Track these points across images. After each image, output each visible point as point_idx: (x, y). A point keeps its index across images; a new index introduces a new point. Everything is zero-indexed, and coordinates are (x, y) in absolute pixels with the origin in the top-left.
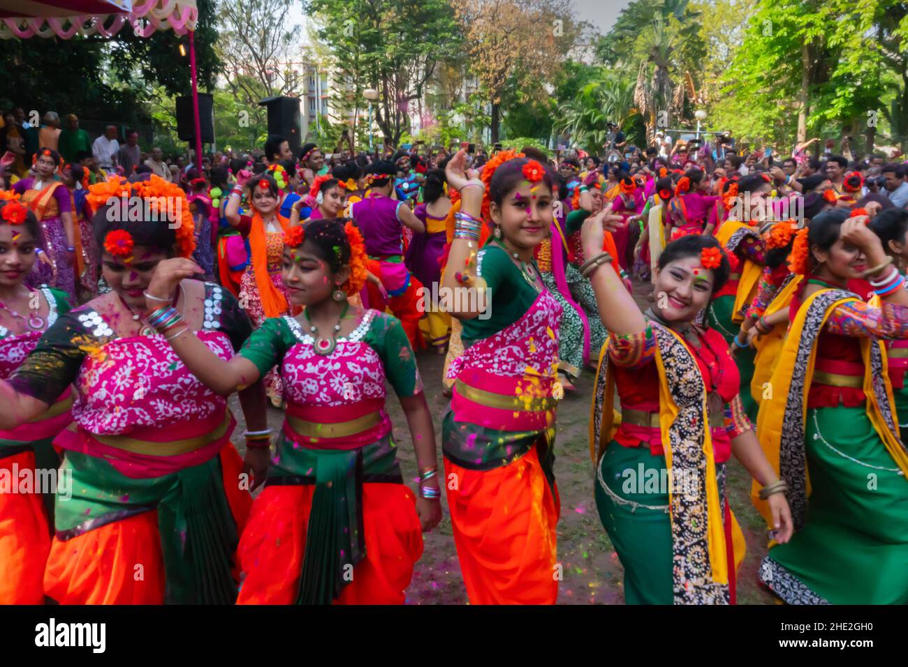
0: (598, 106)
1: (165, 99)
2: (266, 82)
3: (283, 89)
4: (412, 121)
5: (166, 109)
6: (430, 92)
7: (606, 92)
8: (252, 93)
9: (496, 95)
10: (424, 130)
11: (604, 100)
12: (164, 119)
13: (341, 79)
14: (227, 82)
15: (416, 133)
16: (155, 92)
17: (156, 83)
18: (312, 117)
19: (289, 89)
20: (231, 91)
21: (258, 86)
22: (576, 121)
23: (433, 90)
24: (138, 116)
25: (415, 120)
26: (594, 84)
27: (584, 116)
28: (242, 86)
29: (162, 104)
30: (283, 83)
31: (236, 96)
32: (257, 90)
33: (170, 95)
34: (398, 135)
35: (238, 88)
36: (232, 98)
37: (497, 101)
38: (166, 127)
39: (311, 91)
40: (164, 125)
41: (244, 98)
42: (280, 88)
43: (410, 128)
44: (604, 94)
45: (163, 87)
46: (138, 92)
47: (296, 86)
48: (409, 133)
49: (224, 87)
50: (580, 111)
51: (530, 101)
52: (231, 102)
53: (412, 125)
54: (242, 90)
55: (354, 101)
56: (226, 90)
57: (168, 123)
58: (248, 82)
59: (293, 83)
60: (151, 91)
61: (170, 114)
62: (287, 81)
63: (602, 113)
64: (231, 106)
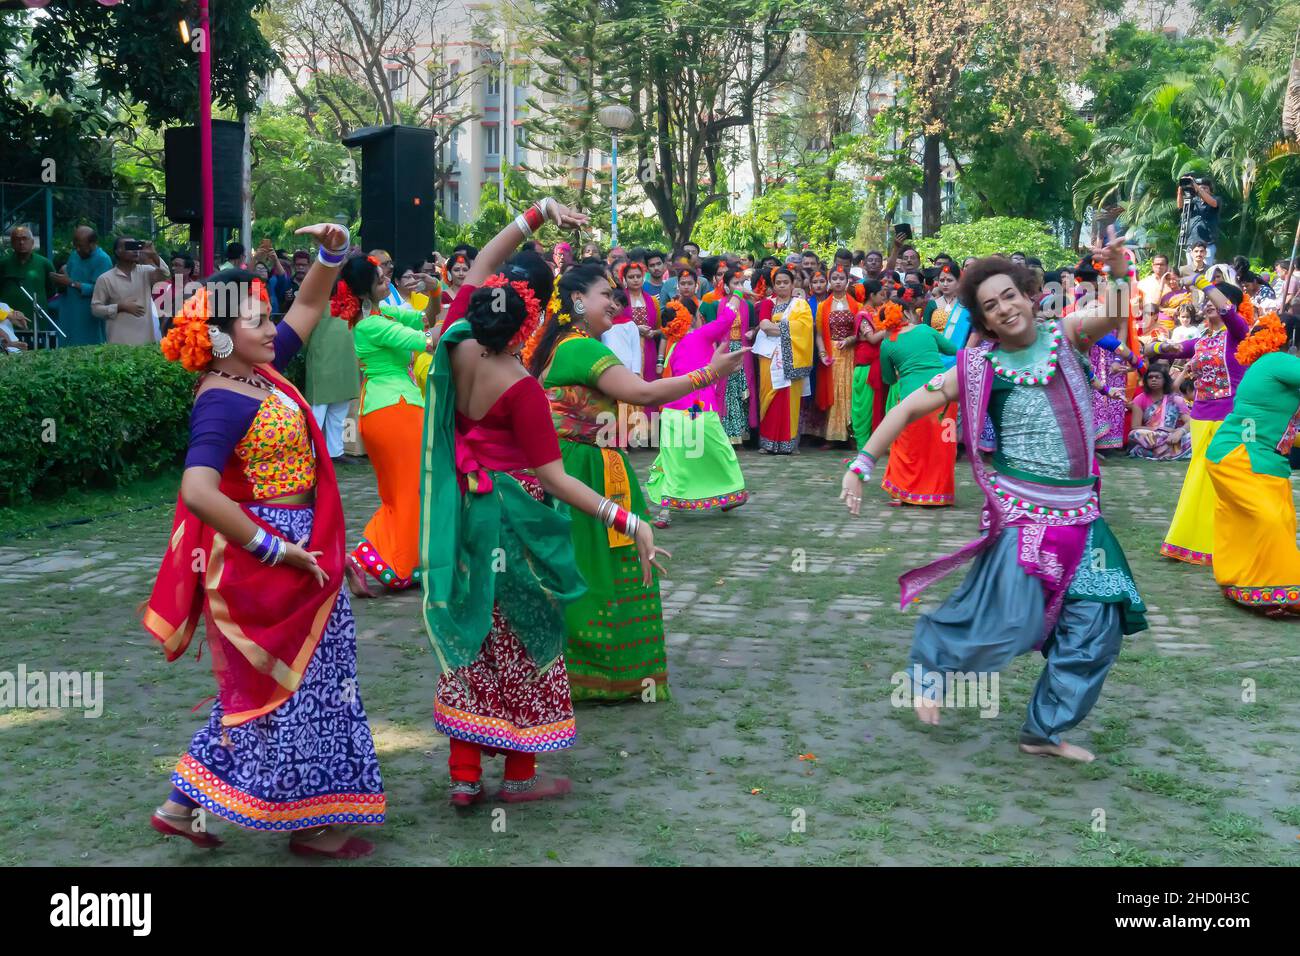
0: (1189, 137)
1: (144, 132)
2: (381, 89)
3: (421, 105)
4: (729, 181)
5: (147, 154)
6: (779, 108)
7: (1209, 102)
8: (349, 116)
9: (934, 114)
10: (760, 200)
11: (1205, 123)
12: (141, 175)
13: (553, 82)
14: (291, 90)
15: (743, 204)
16: (123, 117)
17: (126, 96)
18: (491, 170)
19: (438, 101)
20: (300, 110)
21: (364, 99)
22: (1132, 175)
23: (785, 103)
24: (83, 169)
25: (740, 179)
26: (1178, 84)
27: (1151, 163)
28: (325, 99)
29: (138, 144)
30: (422, 92)
31: (311, 123)
32: (361, 109)
33: (154, 124)
34: (693, 212)
35: (318, 103)
36: (303, 128)
37: (935, 128)
38: (144, 197)
39: (491, 109)
40: (142, 190)
41: (330, 127)
42: (415, 103)
43: (724, 194)
44: (1207, 108)
45: (142, 106)
46: (85, 116)
47: (453, 98)
48: (724, 205)
49: (283, 103)
50: (1143, 151)
51: (1022, 127)
52: (297, 137)
53: (730, 189)
54: (327, 107)
55: (581, 134)
56: (288, 109)
57: (149, 186)
58: (341, 89)
59: (448, 91)
60: (114, 113)
61: (155, 166)
62: (432, 88)
63: (1200, 154)
64: (299, 145)
